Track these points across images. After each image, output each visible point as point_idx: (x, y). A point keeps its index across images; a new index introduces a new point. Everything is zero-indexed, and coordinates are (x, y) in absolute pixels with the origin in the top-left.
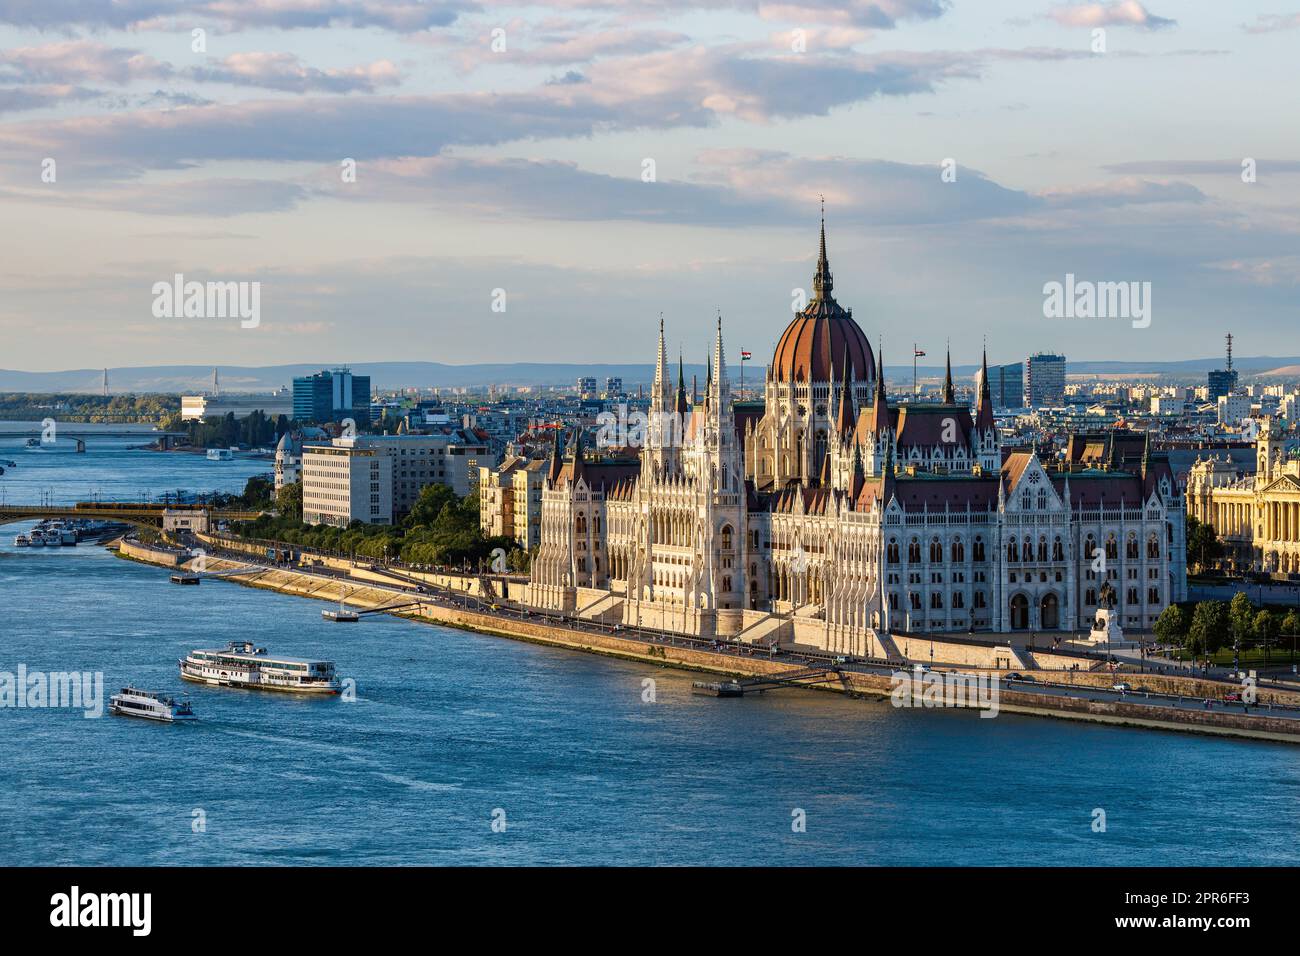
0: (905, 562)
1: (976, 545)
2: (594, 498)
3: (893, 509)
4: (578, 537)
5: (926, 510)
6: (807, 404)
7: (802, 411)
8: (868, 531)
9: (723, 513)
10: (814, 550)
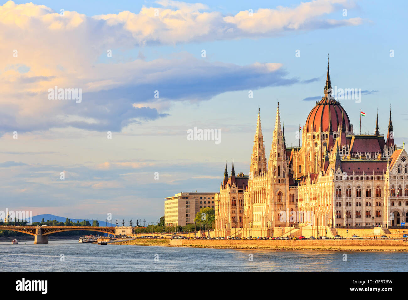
0: (344, 197)
1: (377, 189)
2: (239, 191)
3: (339, 173)
4: (232, 208)
5: (354, 175)
6: (319, 142)
7: (316, 144)
8: (328, 184)
9: (278, 186)
10: (314, 199)
